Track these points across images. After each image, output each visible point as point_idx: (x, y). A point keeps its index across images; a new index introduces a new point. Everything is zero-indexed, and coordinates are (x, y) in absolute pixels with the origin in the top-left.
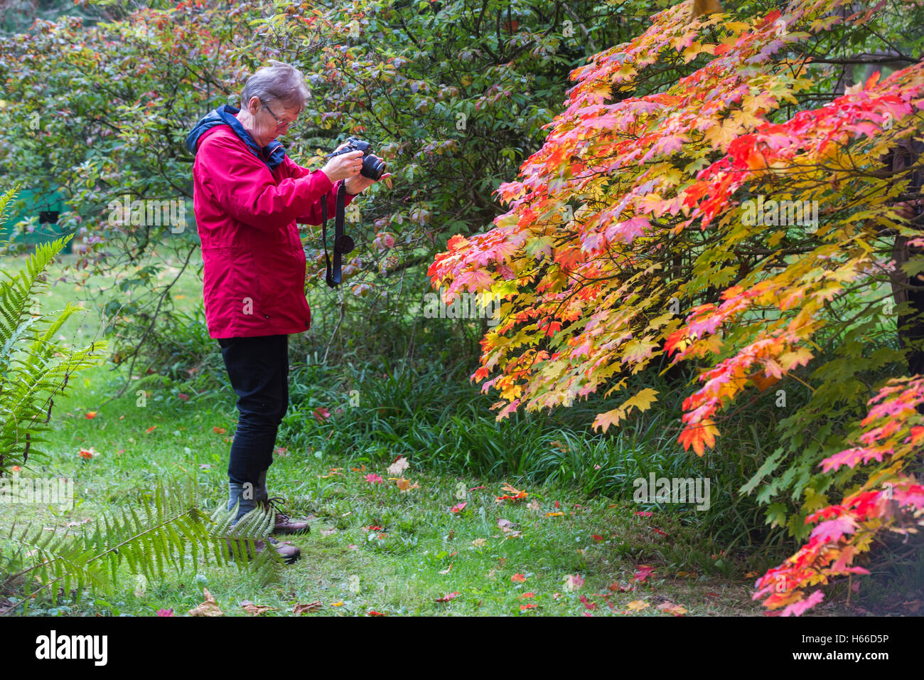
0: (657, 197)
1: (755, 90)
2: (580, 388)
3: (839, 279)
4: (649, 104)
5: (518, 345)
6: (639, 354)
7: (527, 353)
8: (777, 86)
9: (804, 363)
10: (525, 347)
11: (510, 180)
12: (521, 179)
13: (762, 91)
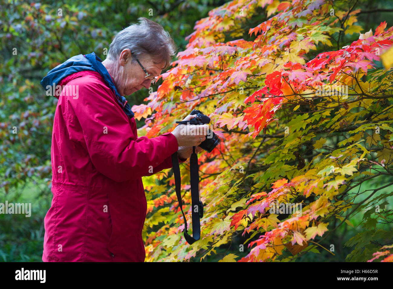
0: (230, 115)
1: (300, 36)
2: (186, 254)
3: (343, 174)
4: (230, 47)
5: (156, 223)
6: (222, 228)
7: (163, 228)
8: (316, 33)
9: (321, 234)
10: (162, 224)
11: (138, 104)
12: (146, 103)
13: (305, 37)
